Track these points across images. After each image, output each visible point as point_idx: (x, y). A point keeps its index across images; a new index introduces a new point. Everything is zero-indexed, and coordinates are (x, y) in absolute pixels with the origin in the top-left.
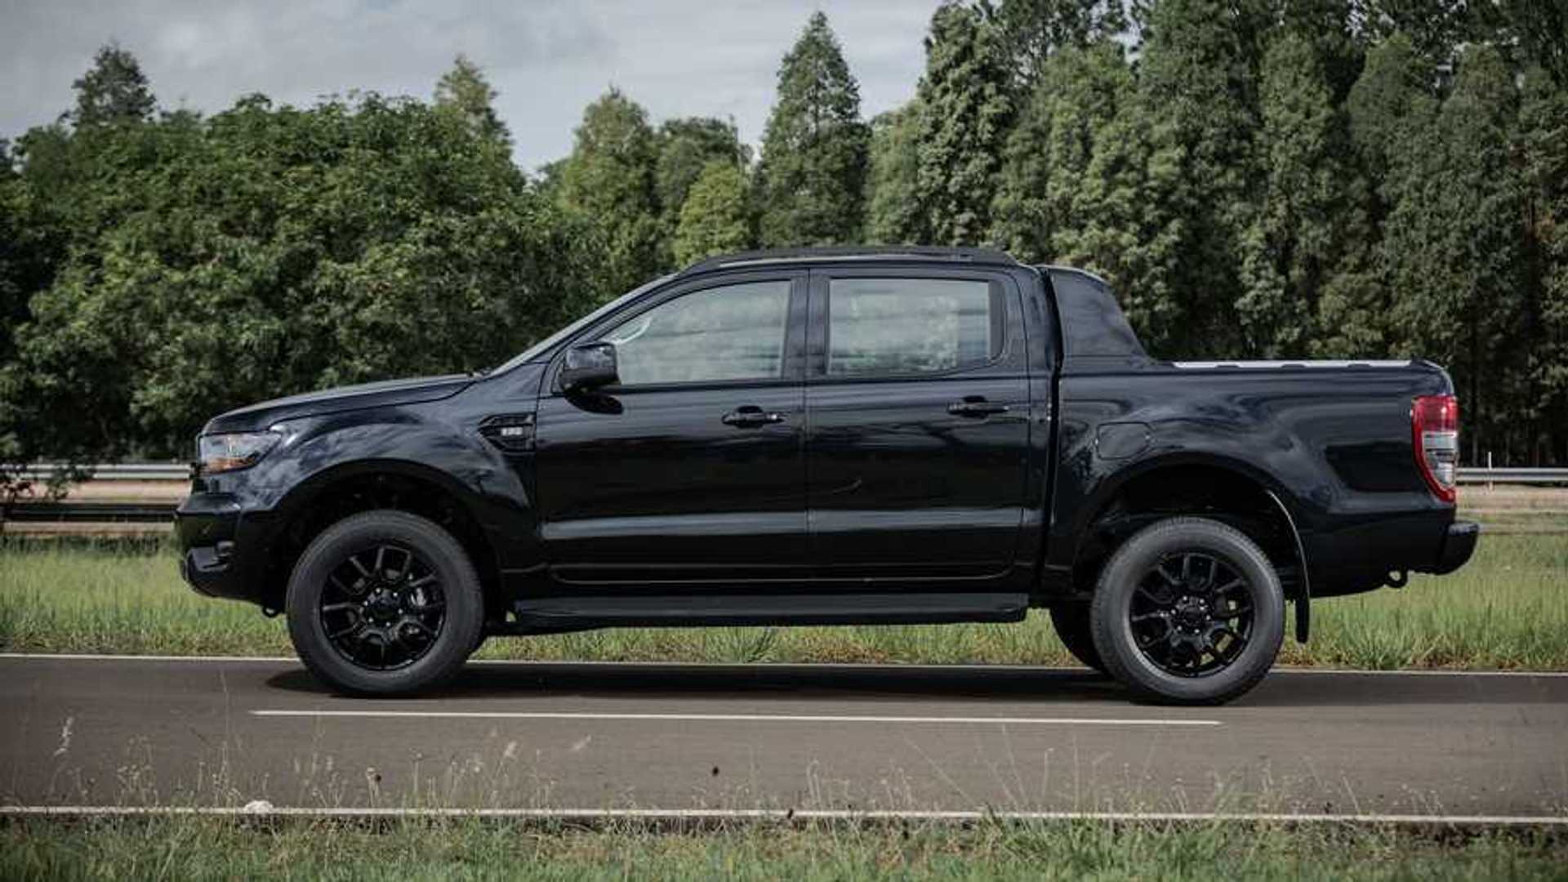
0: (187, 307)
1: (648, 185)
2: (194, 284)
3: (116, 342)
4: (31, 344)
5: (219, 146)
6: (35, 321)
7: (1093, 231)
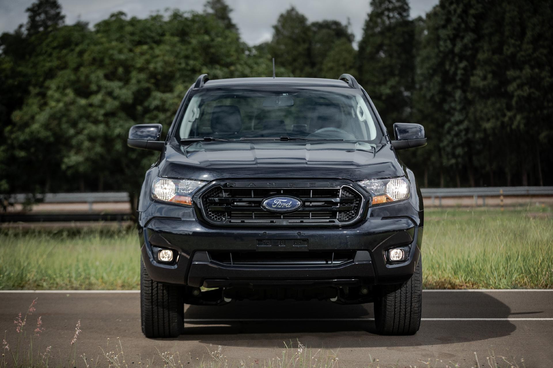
0: (88, 117)
1: (309, 53)
2: (91, 105)
3: (55, 134)
4: (13, 136)
5: (102, 37)
6: (14, 124)
7: (527, 70)
